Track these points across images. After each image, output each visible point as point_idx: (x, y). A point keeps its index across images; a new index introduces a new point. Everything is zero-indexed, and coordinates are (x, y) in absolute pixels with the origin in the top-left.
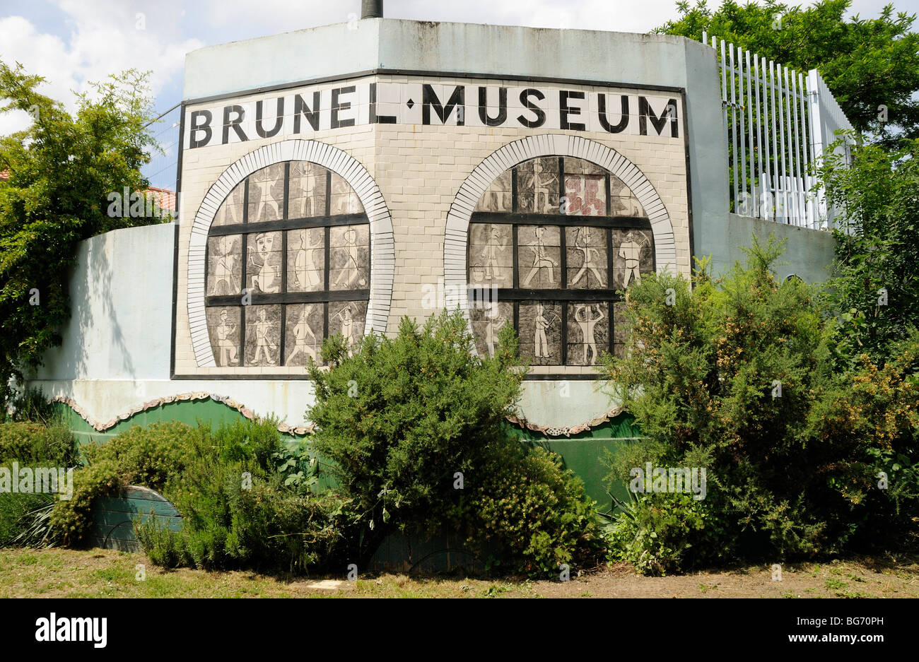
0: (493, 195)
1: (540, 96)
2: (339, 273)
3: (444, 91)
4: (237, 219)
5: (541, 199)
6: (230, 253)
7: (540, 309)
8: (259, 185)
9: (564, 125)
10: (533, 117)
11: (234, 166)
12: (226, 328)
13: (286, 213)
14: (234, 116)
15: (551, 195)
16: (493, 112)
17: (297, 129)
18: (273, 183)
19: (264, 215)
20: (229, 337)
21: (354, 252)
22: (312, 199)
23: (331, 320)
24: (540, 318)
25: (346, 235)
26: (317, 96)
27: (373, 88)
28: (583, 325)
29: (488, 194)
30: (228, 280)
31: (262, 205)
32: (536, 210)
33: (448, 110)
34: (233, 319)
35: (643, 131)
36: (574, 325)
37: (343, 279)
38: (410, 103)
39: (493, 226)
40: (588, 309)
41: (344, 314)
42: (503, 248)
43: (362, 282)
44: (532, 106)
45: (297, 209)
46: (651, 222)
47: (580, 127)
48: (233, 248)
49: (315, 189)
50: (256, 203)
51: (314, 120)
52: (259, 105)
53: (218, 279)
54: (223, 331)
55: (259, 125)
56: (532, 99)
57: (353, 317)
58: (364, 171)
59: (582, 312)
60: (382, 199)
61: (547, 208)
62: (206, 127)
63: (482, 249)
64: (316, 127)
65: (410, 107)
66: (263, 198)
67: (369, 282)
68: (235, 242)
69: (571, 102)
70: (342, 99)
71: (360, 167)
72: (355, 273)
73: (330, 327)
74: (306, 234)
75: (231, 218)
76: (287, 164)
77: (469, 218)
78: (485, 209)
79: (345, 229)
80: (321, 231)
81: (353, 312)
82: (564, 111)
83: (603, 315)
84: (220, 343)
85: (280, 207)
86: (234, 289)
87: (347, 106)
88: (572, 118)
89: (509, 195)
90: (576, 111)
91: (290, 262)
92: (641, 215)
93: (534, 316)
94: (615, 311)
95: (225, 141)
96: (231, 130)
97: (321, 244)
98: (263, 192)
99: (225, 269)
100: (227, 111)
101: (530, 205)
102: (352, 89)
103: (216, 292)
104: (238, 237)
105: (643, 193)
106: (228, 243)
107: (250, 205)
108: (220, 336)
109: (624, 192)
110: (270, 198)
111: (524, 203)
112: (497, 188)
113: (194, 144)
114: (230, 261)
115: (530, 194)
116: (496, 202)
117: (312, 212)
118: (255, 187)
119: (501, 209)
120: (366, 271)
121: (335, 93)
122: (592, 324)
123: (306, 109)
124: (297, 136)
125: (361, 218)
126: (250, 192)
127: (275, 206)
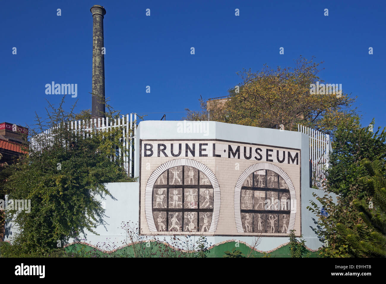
0: (248, 181)
1: (261, 150)
2: (203, 203)
3: (234, 147)
4: (165, 183)
5: (260, 183)
6: (162, 194)
7: (259, 215)
8: (173, 172)
9: (267, 160)
10: (259, 157)
11: (163, 165)
12: (161, 219)
13: (183, 183)
14: (162, 148)
15: (263, 182)
16: (248, 155)
17: (187, 155)
18: (178, 172)
19: (175, 182)
20: (162, 222)
21: (208, 197)
22: (193, 179)
23: (200, 218)
24: (260, 219)
25: (205, 192)
26: (194, 145)
27: (214, 145)
28: (271, 221)
29: (246, 181)
30: (161, 203)
31: (174, 179)
32: (259, 186)
33: (236, 153)
34: (164, 216)
35: (289, 163)
36: (269, 221)
37: (205, 205)
38: (225, 151)
39: (248, 190)
40: (273, 216)
41: (205, 216)
42: (250, 197)
43: (211, 206)
44: (259, 154)
45: (187, 182)
46: (290, 191)
47: (272, 161)
48: (163, 192)
49: (194, 176)
50: (172, 178)
51: (193, 153)
52: (172, 145)
53: (157, 203)
54: (159, 220)
55: (172, 152)
56: (259, 151)
57: (208, 217)
58: (211, 172)
59: (271, 217)
60: (217, 181)
61: (262, 186)
62: (150, 150)
63: (244, 197)
64: (194, 155)
65: (225, 152)
66: (174, 177)
67: (213, 206)
68: (164, 191)
69: (270, 153)
70: (203, 147)
71: (210, 170)
72: (208, 204)
73: (200, 220)
74: (191, 190)
75: (162, 183)
76: (183, 167)
77: (241, 188)
78: (245, 185)
79: (205, 189)
80: (197, 190)
81: (208, 215)
82: (268, 155)
83: (276, 218)
84: (159, 224)
85: (181, 181)
86: (164, 206)
87: (205, 150)
88: (269, 158)
89: (252, 181)
90: (271, 155)
91: (185, 199)
92: (287, 189)
93: (258, 218)
94: (280, 217)
95: (159, 156)
96: (161, 152)
97: (196, 194)
98: (175, 175)
99: (160, 199)
100: (159, 145)
101: (257, 185)
102: (207, 144)
103: (157, 207)
104: (166, 189)
105: (288, 181)
106: (161, 191)
107: (169, 179)
108: (159, 222)
109: (283, 181)
110: (177, 177)
111: (256, 184)
112: (249, 179)
113: (146, 155)
114: (162, 197)
115: (257, 181)
116: (248, 184)
117: (193, 183)
118: (172, 173)
119: (250, 186)
120: (212, 203)
121: (201, 145)
122: (273, 221)
123: (190, 149)
124: (187, 158)
125: (211, 187)
126: (169, 174)
127: (179, 180)
